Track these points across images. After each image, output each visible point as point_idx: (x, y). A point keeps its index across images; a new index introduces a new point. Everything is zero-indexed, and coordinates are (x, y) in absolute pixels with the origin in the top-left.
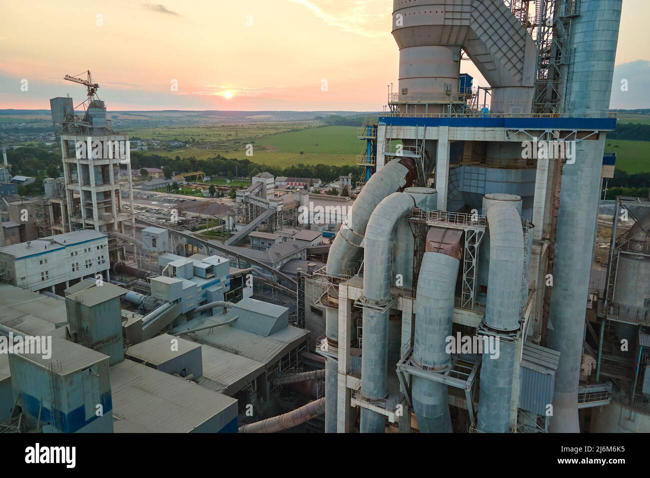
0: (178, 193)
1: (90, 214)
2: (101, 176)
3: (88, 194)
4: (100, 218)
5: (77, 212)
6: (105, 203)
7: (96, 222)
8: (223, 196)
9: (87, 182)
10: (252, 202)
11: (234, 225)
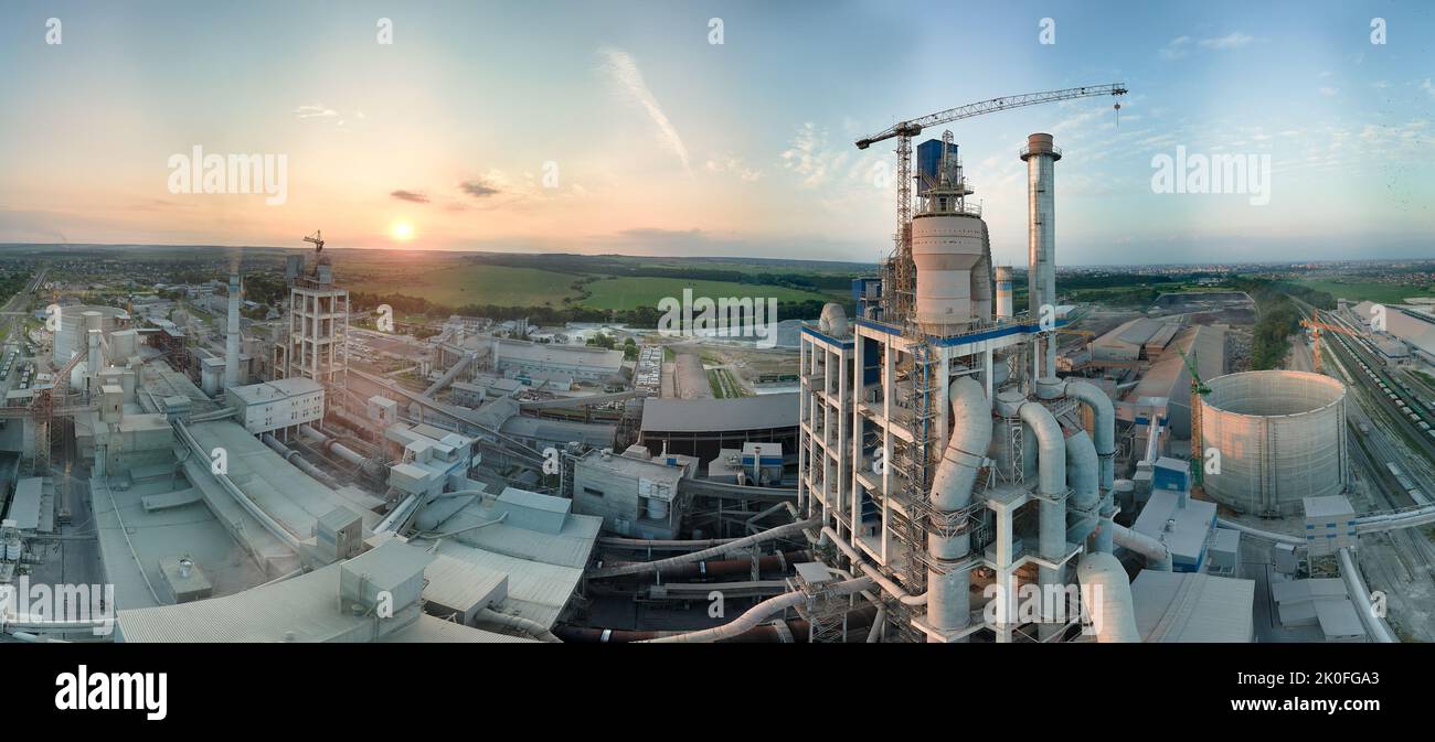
0: (367, 328)
1: (309, 363)
2: (321, 329)
3: (309, 346)
4: (318, 368)
5: (297, 358)
6: (323, 355)
7: (314, 372)
8: (405, 333)
9: (309, 333)
10: (447, 349)
11: (430, 372)
